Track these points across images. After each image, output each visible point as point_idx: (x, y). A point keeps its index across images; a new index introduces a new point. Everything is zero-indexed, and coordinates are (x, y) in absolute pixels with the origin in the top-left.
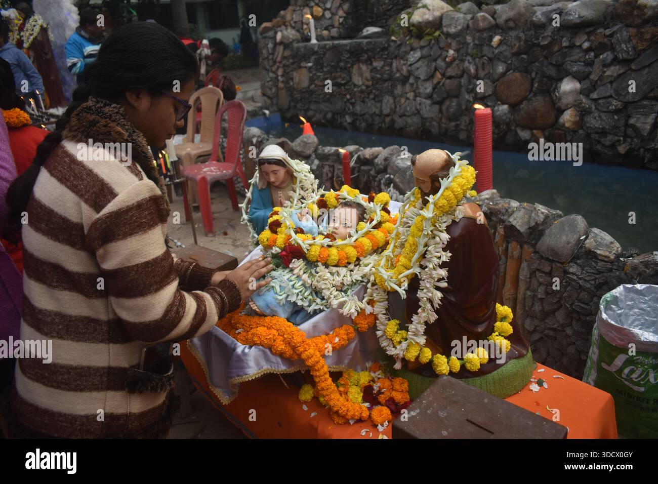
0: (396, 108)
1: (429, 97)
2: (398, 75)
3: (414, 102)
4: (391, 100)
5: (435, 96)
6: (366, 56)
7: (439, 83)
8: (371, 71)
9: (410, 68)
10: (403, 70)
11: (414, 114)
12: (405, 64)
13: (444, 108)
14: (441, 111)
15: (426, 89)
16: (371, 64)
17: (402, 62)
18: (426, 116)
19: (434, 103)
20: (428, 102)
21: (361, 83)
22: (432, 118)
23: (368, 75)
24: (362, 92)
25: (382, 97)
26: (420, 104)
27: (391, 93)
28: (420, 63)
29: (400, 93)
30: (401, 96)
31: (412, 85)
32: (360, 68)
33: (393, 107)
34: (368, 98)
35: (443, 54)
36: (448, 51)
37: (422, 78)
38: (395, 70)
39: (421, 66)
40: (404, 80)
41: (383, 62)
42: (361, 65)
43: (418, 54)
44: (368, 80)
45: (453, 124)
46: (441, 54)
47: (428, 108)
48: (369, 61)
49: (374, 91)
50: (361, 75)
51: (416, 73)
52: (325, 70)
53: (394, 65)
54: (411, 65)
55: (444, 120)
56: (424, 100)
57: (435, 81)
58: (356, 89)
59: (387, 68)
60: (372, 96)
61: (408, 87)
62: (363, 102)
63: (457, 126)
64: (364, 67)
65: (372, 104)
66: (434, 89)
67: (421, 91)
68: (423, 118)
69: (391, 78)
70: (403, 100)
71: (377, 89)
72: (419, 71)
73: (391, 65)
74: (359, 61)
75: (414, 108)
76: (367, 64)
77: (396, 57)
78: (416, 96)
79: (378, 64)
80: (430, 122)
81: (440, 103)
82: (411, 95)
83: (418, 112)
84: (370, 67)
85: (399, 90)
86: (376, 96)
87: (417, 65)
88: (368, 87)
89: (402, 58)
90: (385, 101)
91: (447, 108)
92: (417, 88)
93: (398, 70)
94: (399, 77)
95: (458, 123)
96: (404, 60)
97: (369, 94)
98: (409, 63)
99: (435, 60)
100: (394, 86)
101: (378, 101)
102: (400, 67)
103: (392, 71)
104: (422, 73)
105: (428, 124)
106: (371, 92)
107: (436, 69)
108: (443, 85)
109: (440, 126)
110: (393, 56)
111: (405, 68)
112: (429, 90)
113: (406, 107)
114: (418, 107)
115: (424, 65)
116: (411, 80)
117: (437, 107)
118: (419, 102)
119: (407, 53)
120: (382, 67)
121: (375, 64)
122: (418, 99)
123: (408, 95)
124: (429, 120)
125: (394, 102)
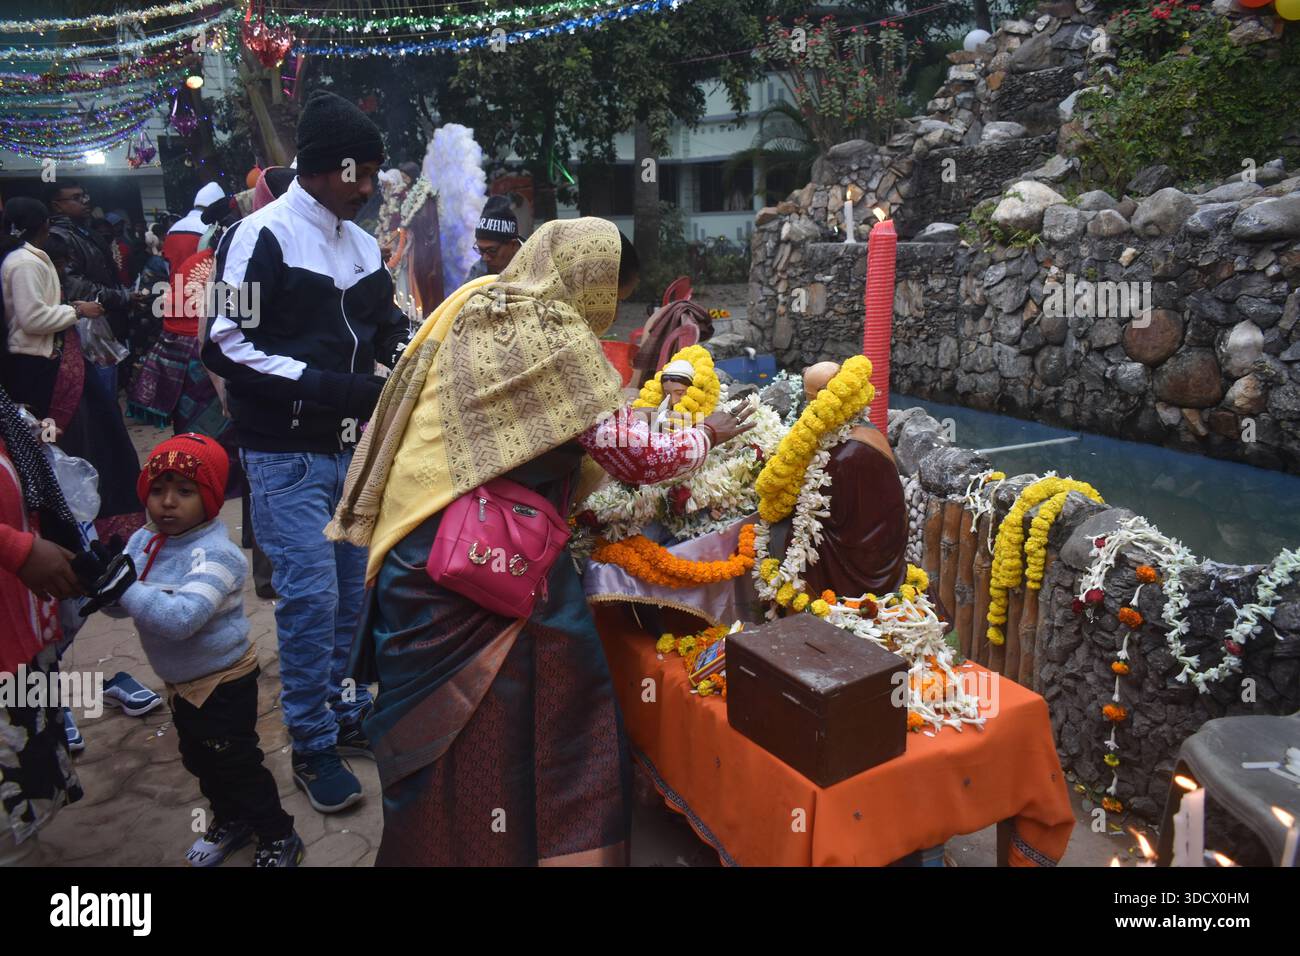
0: (960, 357)
1: (1015, 342)
2: (967, 303)
3: (990, 349)
4: (953, 344)
5: (1024, 341)
6: (919, 269)
7: (1032, 320)
8: (925, 295)
9: (986, 293)
10: (975, 295)
11: (990, 370)
12: (979, 286)
13: (1038, 363)
14: (1033, 367)
15: (1010, 328)
16: (925, 283)
17: (975, 282)
18: (1008, 374)
19: (1023, 353)
20: (1013, 350)
21: (907, 313)
22: (1018, 378)
23: (919, 300)
24: (908, 328)
25: (940, 338)
26: (999, 353)
27: (955, 332)
28: (1003, 286)
29: (969, 334)
30: (970, 339)
31: (989, 320)
32: (907, 289)
33: (956, 355)
34: (917, 338)
35: (1042, 272)
36: (1049, 269)
37: (1005, 310)
38: (962, 294)
39: (1005, 291)
40: (977, 312)
41: (944, 281)
42: (910, 283)
43: (1001, 271)
44: (918, 309)
45: (1052, 390)
46: (1038, 273)
47: (1012, 360)
48: (922, 278)
49: (926, 327)
50: (908, 300)
51: (996, 302)
52: (852, 287)
53: (962, 286)
54: (988, 288)
55: (1037, 383)
56: (1006, 347)
57: (1026, 316)
58: (898, 323)
59: (950, 291)
60: (923, 336)
61: (982, 324)
62: (909, 344)
63: (1057, 394)
64: (914, 287)
65: (922, 348)
66: (1024, 329)
67: (1002, 332)
68: (1002, 377)
69: (955, 308)
70: (973, 346)
71: (932, 325)
72: (1002, 299)
73: (957, 286)
74: (907, 277)
75: (989, 360)
76: (919, 283)
77: (966, 274)
78: (994, 340)
79: (936, 283)
80: (1015, 385)
81: (1032, 353)
82: (986, 338)
83: (996, 367)
84: (924, 288)
85: (967, 328)
86: (930, 336)
87: (999, 288)
88: (917, 319)
89: (975, 276)
90: (943, 345)
91: (1044, 362)
92: (996, 326)
93: (968, 296)
94: (968, 307)
95: (1061, 388)
96: (978, 280)
97: (918, 332)
98: (986, 285)
99: (1029, 282)
100: (959, 321)
101: (933, 345)
102: (971, 290)
103: (958, 297)
104: (1006, 302)
105: (1010, 388)
106: (923, 329)
107: (1029, 297)
108: (1039, 324)
109: (1030, 392)
110: (962, 272)
111: (978, 293)
112: (1015, 331)
113: (977, 357)
114: (996, 359)
115: (1009, 289)
116: (988, 313)
117: (1027, 360)
118: (997, 349)
119: (984, 268)
120: (942, 289)
121: (932, 283)
122: (996, 344)
123: (982, 337)
124: (1013, 381)
125: (959, 347)
